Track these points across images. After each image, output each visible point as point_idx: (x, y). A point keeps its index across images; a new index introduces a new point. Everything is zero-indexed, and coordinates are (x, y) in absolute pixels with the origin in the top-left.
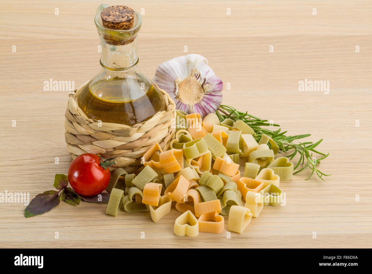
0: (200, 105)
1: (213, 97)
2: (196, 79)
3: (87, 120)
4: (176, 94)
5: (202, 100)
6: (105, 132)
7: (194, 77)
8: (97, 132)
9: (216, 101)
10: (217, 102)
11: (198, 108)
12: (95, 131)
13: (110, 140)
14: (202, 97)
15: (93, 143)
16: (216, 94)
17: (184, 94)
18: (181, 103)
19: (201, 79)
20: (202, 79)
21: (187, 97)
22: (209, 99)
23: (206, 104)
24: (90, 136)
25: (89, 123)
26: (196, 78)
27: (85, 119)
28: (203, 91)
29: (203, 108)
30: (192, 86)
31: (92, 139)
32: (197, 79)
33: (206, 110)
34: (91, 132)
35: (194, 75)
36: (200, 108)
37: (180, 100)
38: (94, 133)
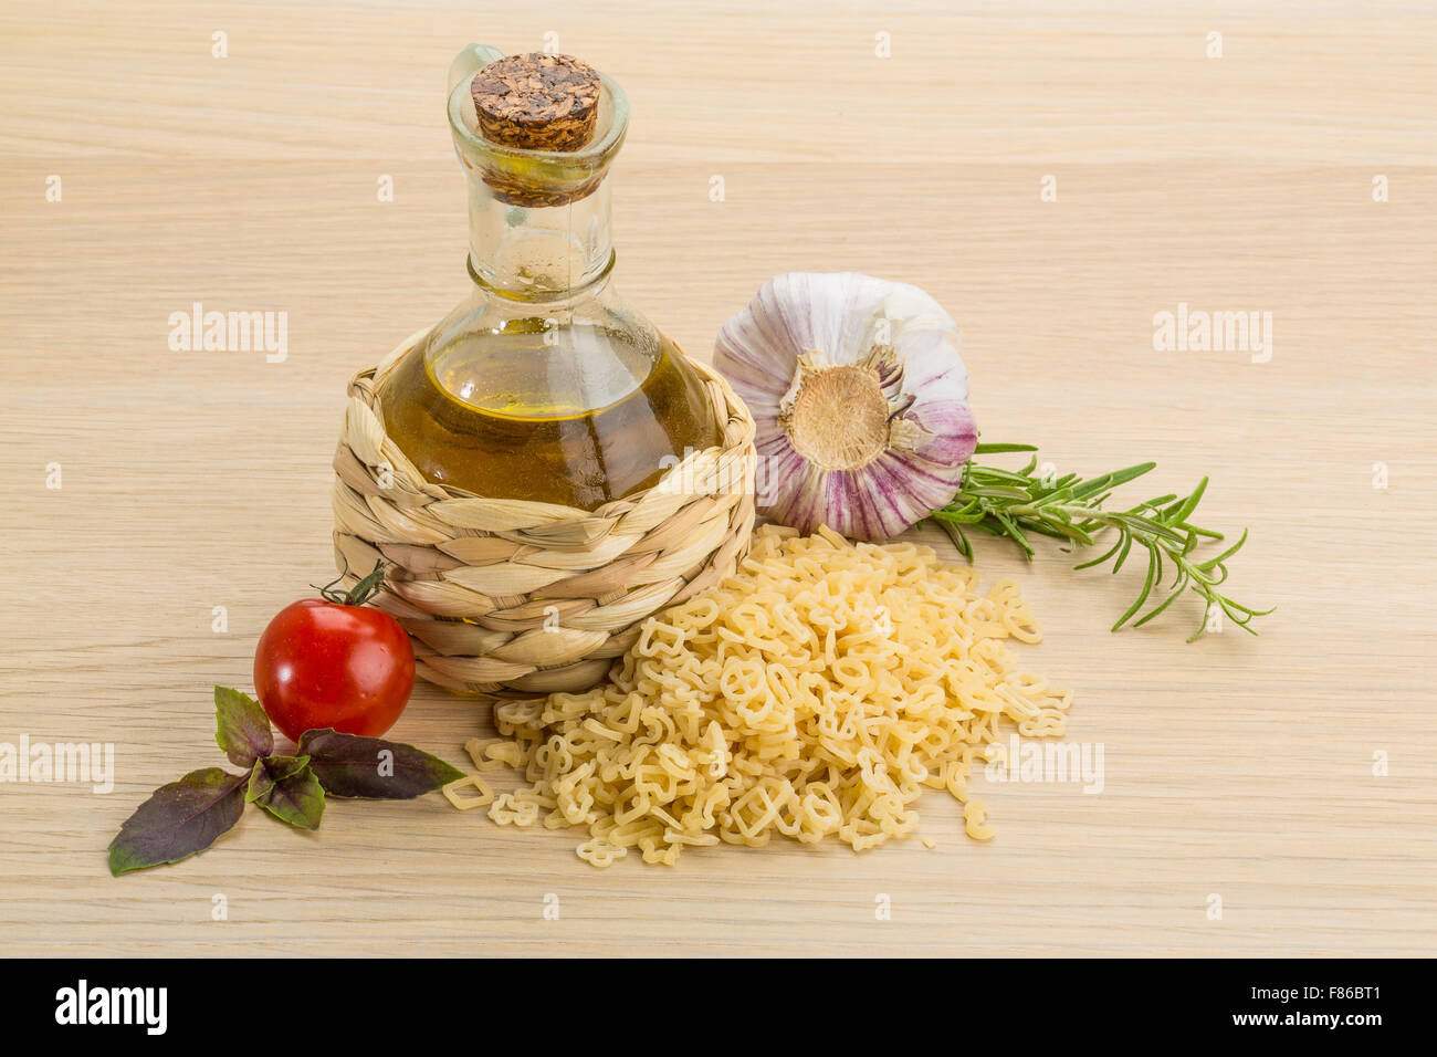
0: (852, 484)
1: (913, 476)
2: (880, 384)
3: (422, 491)
4: (783, 408)
5: (869, 466)
6: (493, 535)
7: (874, 376)
8: (462, 532)
9: (920, 494)
10: (920, 498)
11: (843, 489)
12: (451, 532)
13: (510, 565)
14: (869, 458)
15: (447, 575)
16: (928, 472)
17: (815, 418)
18: (788, 446)
19: (898, 392)
20: (902, 392)
21: (818, 433)
22: (894, 476)
23: (874, 488)
24: (433, 547)
25: (430, 501)
26: (883, 378)
27: (414, 483)
28: (884, 437)
29: (858, 498)
30: (854, 403)
31: (443, 562)
32: (884, 387)
33: (866, 508)
34: (437, 535)
35: (878, 366)
36: (849, 490)
37: (787, 434)
38: (447, 538)
